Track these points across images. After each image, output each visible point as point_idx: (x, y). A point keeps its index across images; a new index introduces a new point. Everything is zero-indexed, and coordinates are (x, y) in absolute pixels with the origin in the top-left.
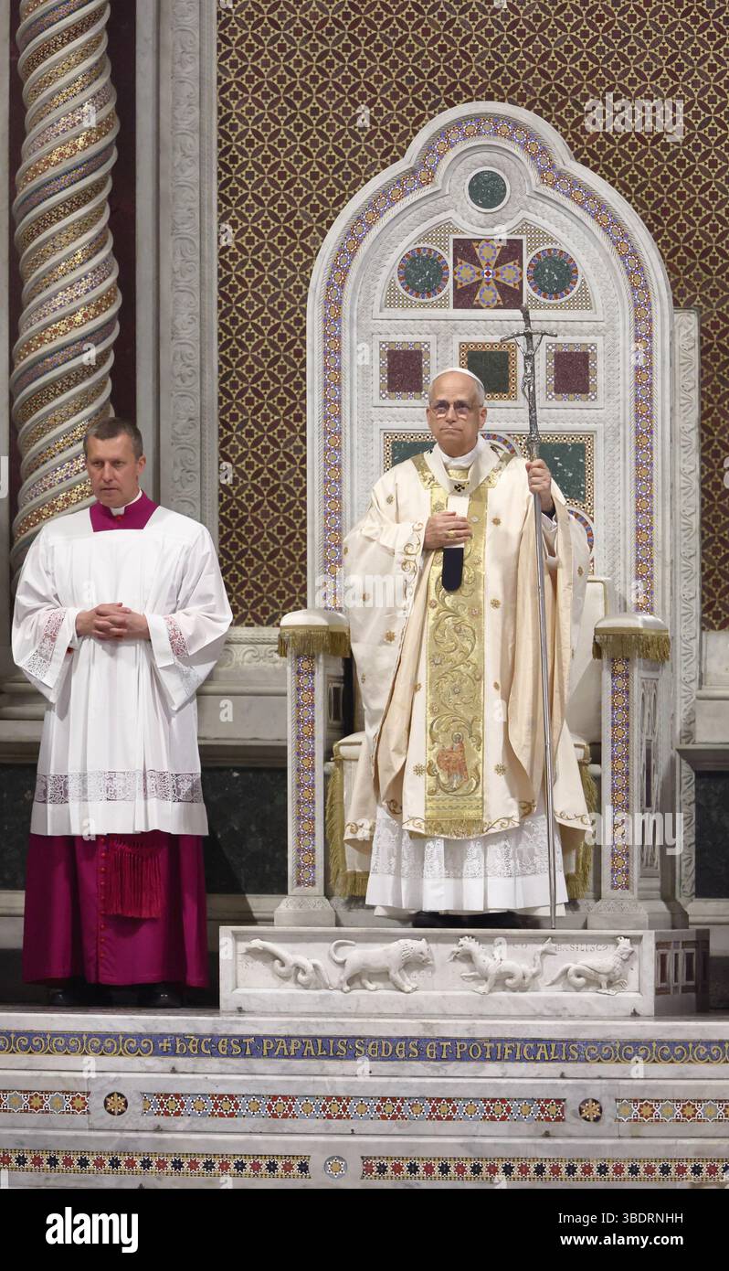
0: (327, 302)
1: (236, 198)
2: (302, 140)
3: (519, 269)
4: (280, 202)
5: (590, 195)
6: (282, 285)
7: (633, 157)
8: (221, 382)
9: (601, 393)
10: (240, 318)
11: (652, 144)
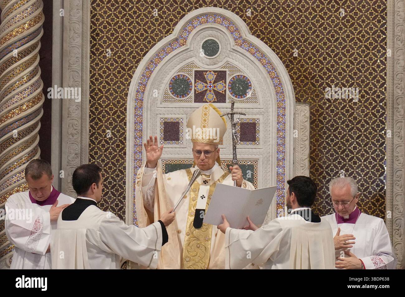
0: (136, 99)
1: (98, 52)
2: (129, 26)
3: (224, 84)
4: (118, 54)
5: (258, 50)
6: (119, 92)
7: (281, 33)
8: (90, 137)
9: (261, 142)
10: (99, 108)
11: (290, 27)
